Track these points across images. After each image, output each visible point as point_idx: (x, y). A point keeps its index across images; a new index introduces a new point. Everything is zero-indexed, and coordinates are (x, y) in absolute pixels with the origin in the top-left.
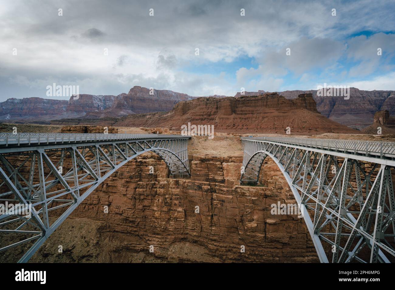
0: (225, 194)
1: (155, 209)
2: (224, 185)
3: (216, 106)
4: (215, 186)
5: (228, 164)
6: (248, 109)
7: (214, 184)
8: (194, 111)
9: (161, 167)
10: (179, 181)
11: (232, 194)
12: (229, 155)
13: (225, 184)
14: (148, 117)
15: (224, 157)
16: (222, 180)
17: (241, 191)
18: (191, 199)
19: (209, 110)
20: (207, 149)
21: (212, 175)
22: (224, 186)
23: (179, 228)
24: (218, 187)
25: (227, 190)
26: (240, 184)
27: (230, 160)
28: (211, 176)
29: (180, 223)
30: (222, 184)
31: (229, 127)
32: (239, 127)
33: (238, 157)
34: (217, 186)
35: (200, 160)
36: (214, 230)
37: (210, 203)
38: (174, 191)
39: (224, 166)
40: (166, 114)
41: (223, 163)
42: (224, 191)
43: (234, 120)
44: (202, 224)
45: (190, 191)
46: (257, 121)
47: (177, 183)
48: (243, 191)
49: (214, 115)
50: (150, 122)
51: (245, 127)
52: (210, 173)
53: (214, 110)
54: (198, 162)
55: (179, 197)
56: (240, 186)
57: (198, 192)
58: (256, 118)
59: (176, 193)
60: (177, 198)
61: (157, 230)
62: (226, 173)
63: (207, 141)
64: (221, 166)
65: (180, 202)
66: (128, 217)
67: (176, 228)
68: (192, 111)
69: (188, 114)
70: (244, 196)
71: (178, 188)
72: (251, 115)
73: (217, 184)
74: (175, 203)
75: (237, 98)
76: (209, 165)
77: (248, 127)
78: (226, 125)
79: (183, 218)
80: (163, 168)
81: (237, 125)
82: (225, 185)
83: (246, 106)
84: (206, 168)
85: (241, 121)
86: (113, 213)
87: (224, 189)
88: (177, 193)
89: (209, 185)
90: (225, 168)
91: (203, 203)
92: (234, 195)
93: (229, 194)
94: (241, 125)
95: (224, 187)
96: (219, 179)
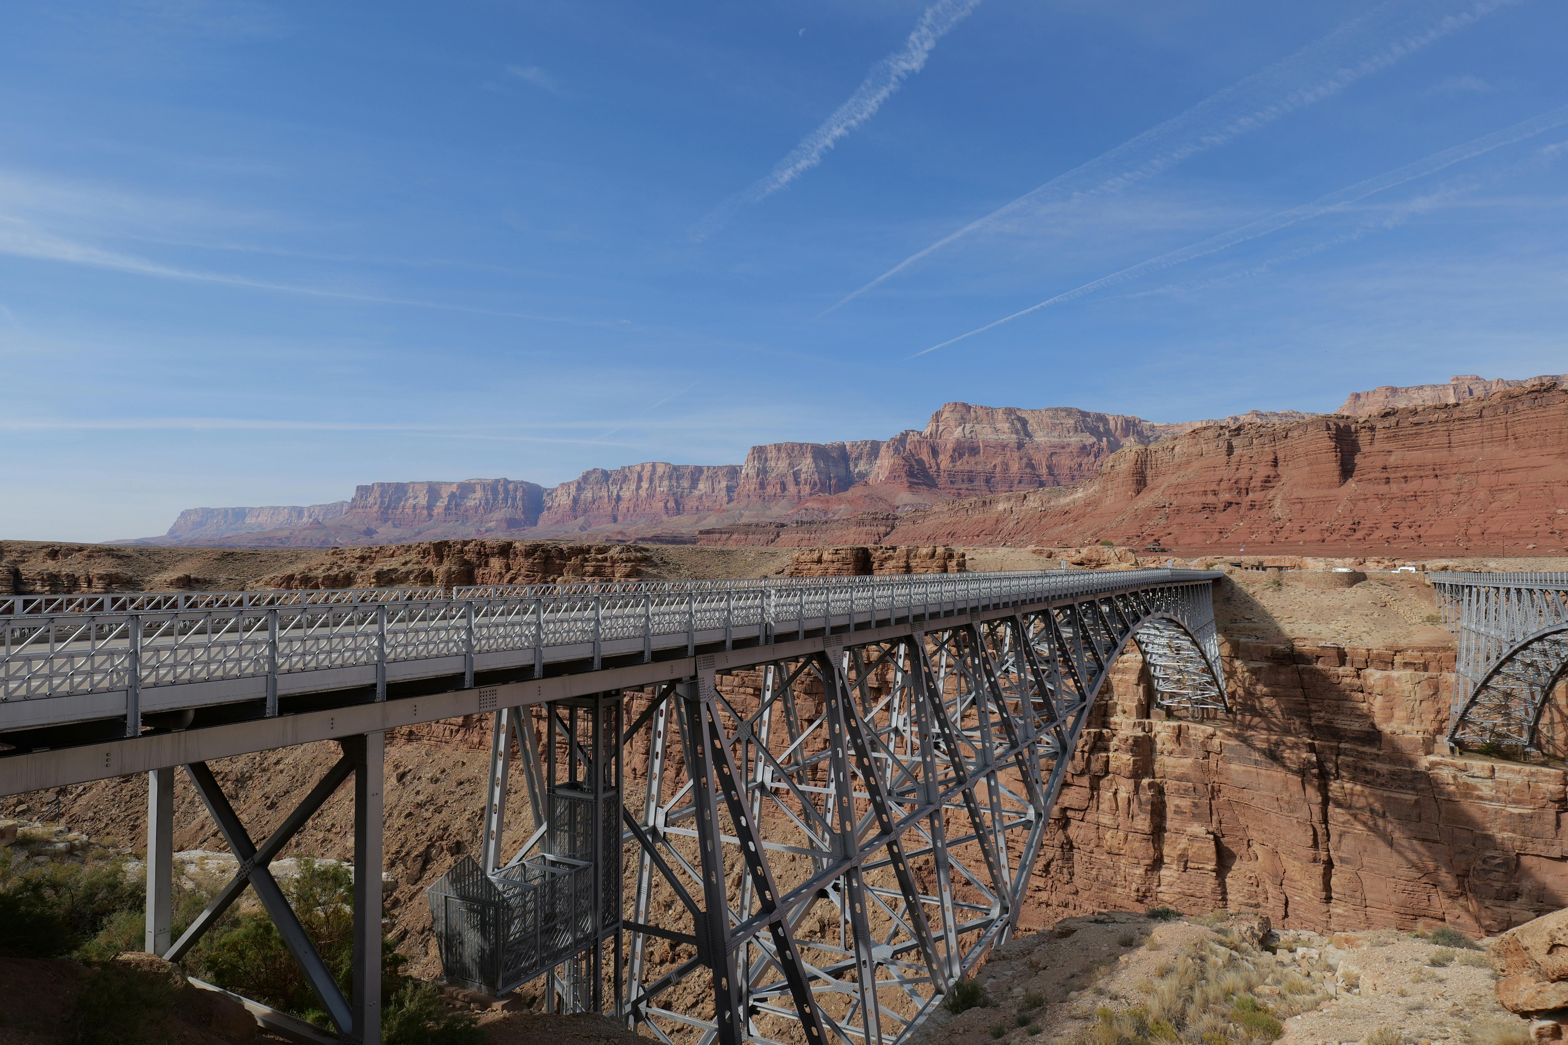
0: (1382, 785)
1: (1106, 819)
2: (1375, 751)
3: (1272, 457)
4: (1338, 755)
5: (1387, 673)
6: (1414, 456)
7: (1331, 748)
8: (1179, 480)
9: (1120, 680)
10: (1191, 731)
11: (1414, 789)
12: (1389, 641)
13: (1380, 749)
14: (1001, 507)
15: (1369, 650)
16: (1368, 732)
17: (1455, 777)
18: (1240, 795)
19: (1244, 473)
20: (1290, 620)
21: (1322, 714)
22: (1378, 755)
23: (1198, 894)
24: (1351, 759)
25: (1393, 773)
26: (1448, 751)
27: (1398, 659)
28: (1320, 718)
29: (1198, 879)
30: (1366, 749)
31: (1335, 536)
32: (1377, 534)
33: (1431, 649)
34: (1346, 755)
35: (1267, 659)
36: (1339, 915)
37: (1317, 816)
38: (1171, 764)
39: (1371, 681)
40: (1065, 496)
41: (1368, 671)
42: (1378, 775)
43: (1355, 505)
44: (1289, 892)
45: (1233, 766)
46: (1465, 508)
47: (1179, 735)
48: (1463, 778)
49: (1263, 488)
50: (1011, 524)
51: (1405, 532)
52: (1313, 707)
53: (1263, 471)
54: (1264, 665)
55: (1190, 784)
56: (1449, 760)
57: (1269, 772)
58: (1458, 494)
59: (1178, 771)
60: (1185, 790)
61: (1114, 892)
62: (1384, 708)
63: (1284, 588)
64: (1357, 682)
65: (1195, 805)
66: (1013, 841)
67: (1184, 894)
68: (1173, 479)
69: (1158, 492)
70: (1471, 797)
71: (1184, 753)
72: (1430, 483)
73: (1342, 745)
74: (1177, 806)
75: (1361, 420)
76: (1305, 677)
77: (1421, 533)
78: (1319, 527)
79: (1209, 860)
80: (1127, 681)
81: (1368, 523)
82: (1381, 753)
83: (1410, 448)
84: (1294, 687)
85: (1385, 510)
86: (961, 822)
87: (1378, 766)
88: (1184, 770)
89: (1312, 748)
90: (1377, 690)
91: (1292, 811)
92: (1422, 790)
93: (1400, 787)
94: (1387, 525)
95: (1377, 758)
96: (1353, 728)
